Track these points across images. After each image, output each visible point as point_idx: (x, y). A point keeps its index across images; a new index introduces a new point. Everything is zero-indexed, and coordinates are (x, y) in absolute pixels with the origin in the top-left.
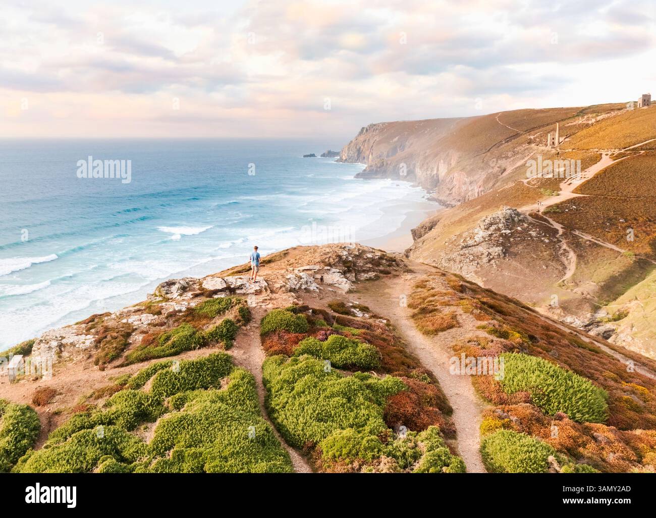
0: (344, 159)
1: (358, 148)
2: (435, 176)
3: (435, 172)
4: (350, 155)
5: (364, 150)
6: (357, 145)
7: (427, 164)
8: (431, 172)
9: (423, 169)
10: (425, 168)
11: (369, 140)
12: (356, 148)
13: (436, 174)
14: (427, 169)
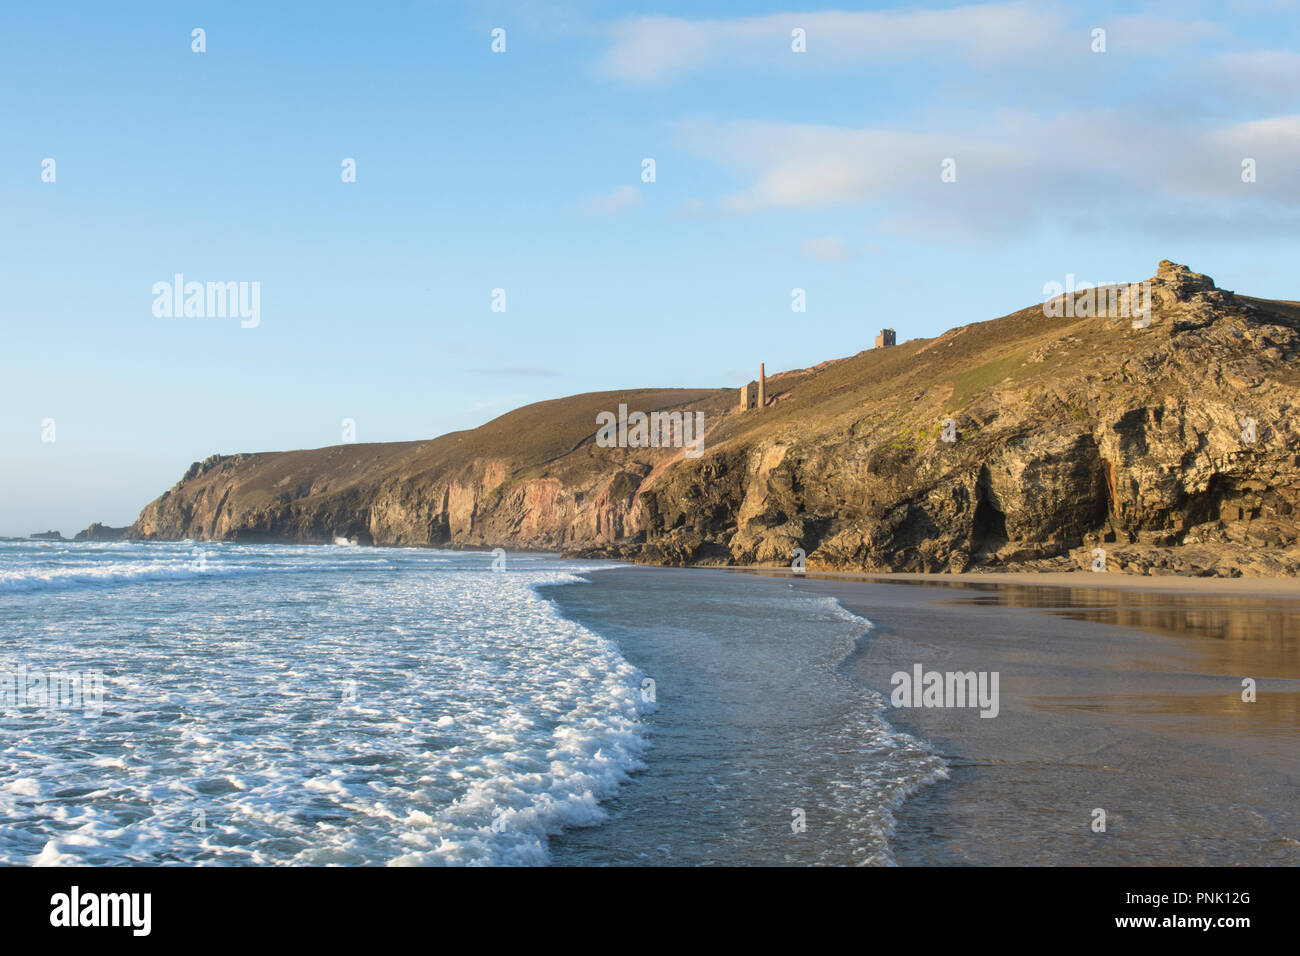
0: (148, 533)
1: (185, 506)
2: (440, 518)
3: (439, 510)
4: (165, 524)
5: (200, 511)
6: (182, 501)
7: (419, 492)
8: (430, 510)
9: (409, 506)
10: (415, 501)
11: (213, 488)
12: (180, 507)
13: (443, 513)
14: (419, 504)
